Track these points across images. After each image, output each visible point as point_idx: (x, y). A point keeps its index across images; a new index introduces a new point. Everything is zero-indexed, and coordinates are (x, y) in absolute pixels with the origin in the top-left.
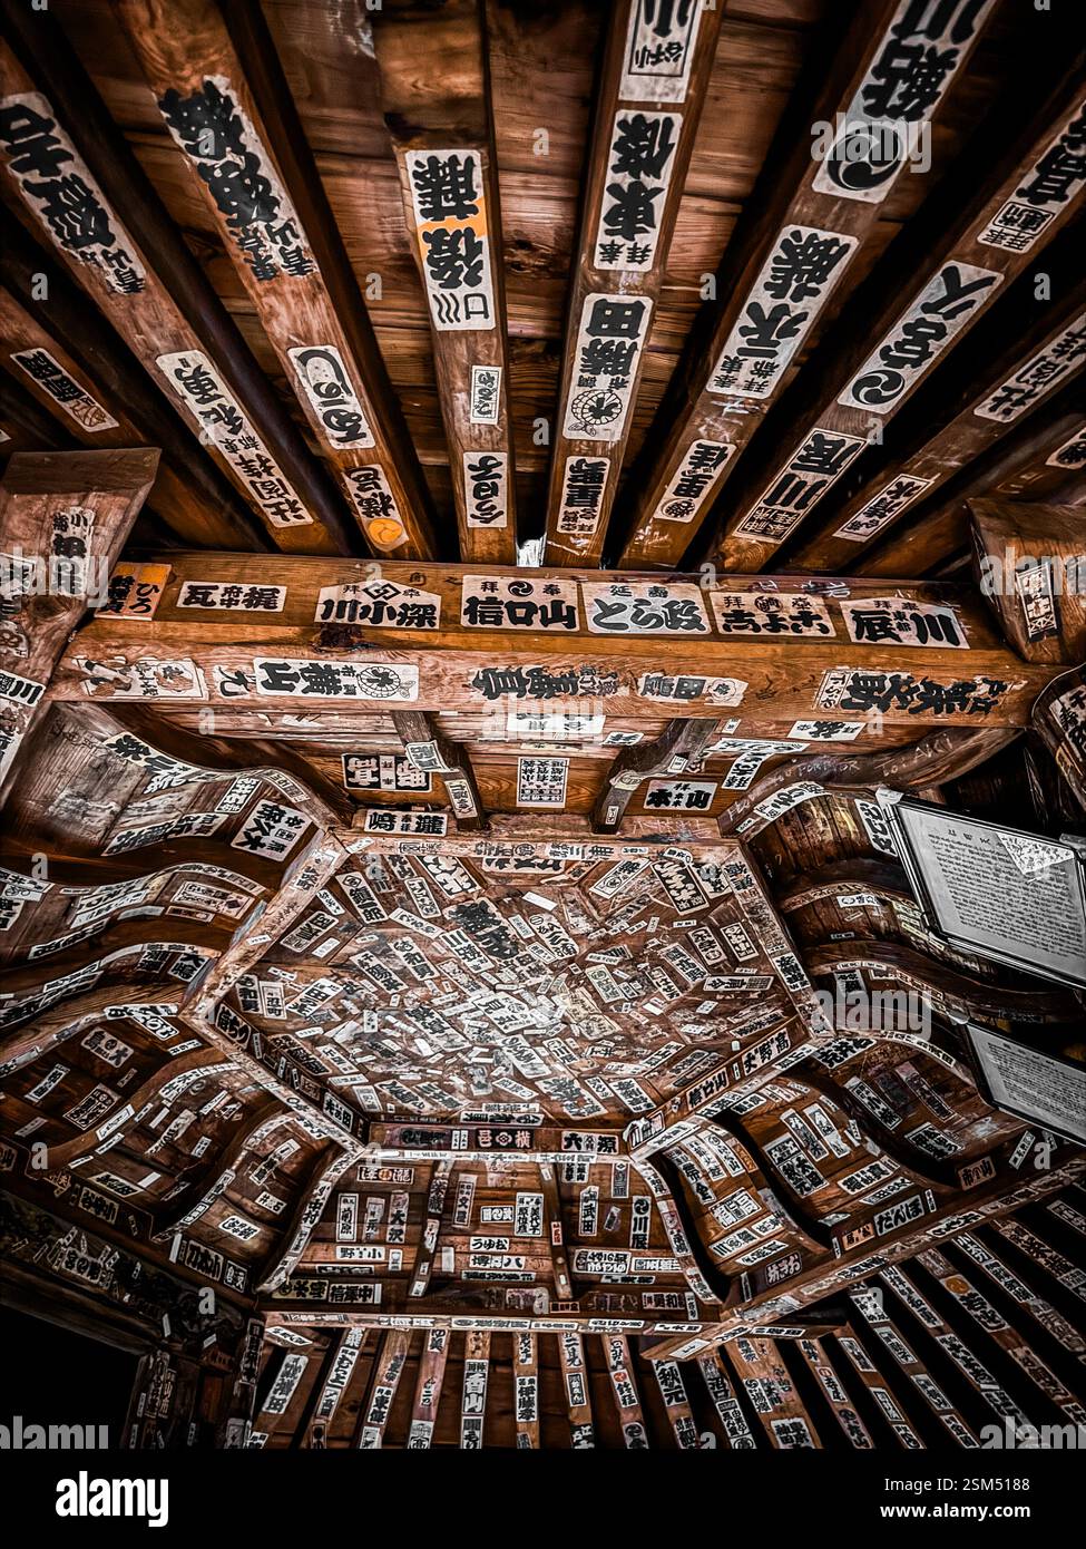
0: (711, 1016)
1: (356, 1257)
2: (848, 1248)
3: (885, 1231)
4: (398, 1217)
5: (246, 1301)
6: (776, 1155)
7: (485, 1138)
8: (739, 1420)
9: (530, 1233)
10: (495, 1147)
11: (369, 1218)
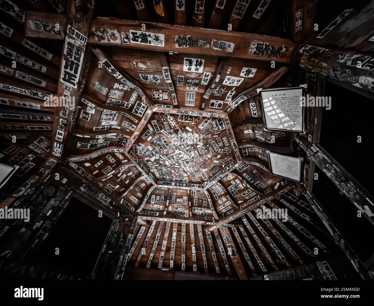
0: (219, 159)
1: (154, 207)
2: (243, 207)
3: (250, 203)
4: (162, 200)
5: (134, 214)
6: (230, 189)
7: (178, 184)
8: (221, 244)
9: (185, 204)
10: (179, 186)
11: (157, 200)
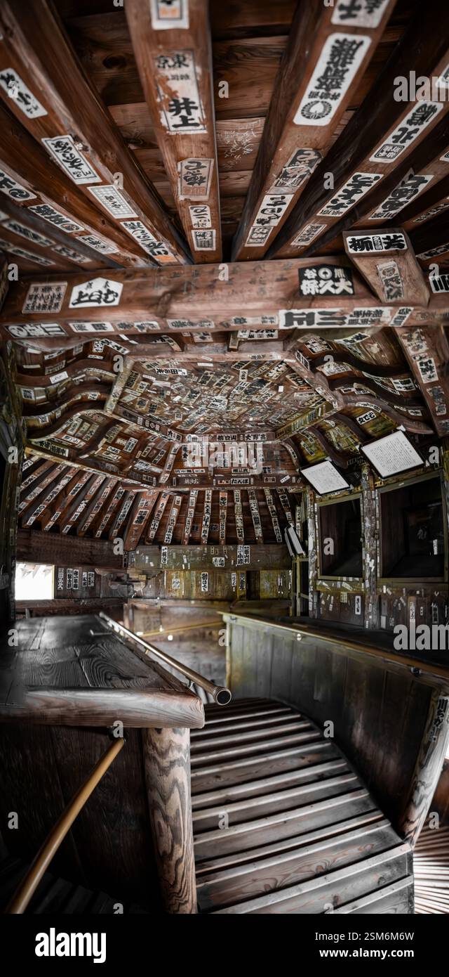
2: (219, 483)
4: (91, 432)
8: (129, 506)
9: (127, 450)
10: (150, 428)
11: (82, 429)
